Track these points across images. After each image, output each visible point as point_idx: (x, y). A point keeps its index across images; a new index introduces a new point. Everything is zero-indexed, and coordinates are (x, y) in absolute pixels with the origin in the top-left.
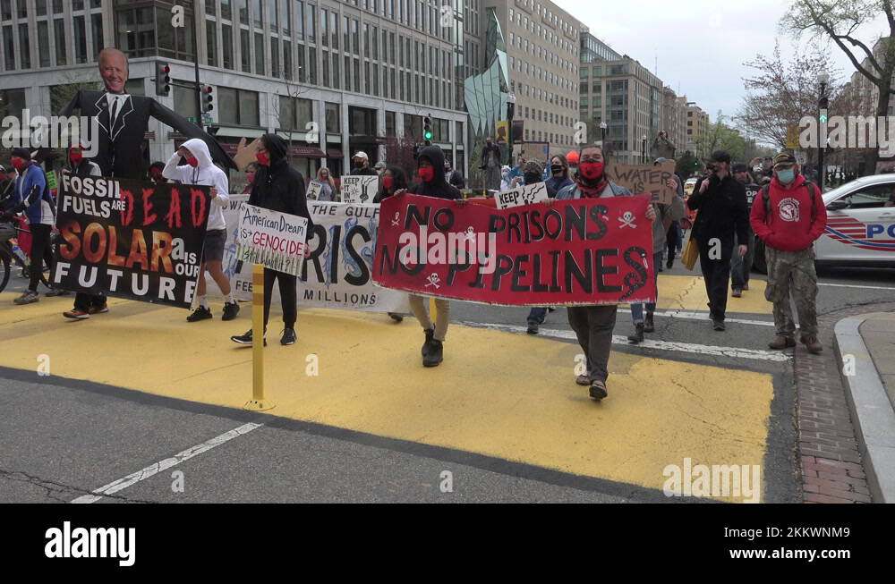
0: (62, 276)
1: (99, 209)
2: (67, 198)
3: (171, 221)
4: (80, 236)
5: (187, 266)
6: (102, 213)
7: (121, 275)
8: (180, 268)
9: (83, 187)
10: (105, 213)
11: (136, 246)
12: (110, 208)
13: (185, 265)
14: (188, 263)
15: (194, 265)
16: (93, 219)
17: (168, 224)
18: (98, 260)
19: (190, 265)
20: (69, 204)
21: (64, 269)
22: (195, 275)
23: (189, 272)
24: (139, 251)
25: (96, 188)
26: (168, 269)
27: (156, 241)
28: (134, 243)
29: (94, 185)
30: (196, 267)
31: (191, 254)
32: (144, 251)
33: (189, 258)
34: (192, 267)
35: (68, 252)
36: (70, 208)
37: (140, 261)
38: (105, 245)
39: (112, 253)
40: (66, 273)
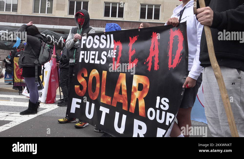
0: (76, 108)
1: (100, 58)
2: (82, 52)
3: (150, 65)
4: (87, 79)
5: (158, 111)
6: (101, 60)
7: (108, 112)
8: (151, 112)
9: (94, 43)
10: (103, 61)
11: (119, 88)
12: (106, 56)
13: (156, 109)
14: (160, 109)
15: (166, 111)
16: (94, 66)
17: (148, 67)
18: (95, 98)
19: (161, 111)
20: (83, 57)
21: (77, 103)
22: (167, 124)
23: (160, 118)
24: (120, 92)
25: (100, 42)
26: (141, 112)
27: (135, 84)
28: (118, 85)
29: (99, 40)
30: (169, 114)
31: (163, 99)
32: (124, 93)
33: (160, 103)
34: (164, 113)
35: (80, 91)
36: (83, 59)
37: (121, 101)
38: (99, 87)
39: (103, 93)
40: (79, 106)
